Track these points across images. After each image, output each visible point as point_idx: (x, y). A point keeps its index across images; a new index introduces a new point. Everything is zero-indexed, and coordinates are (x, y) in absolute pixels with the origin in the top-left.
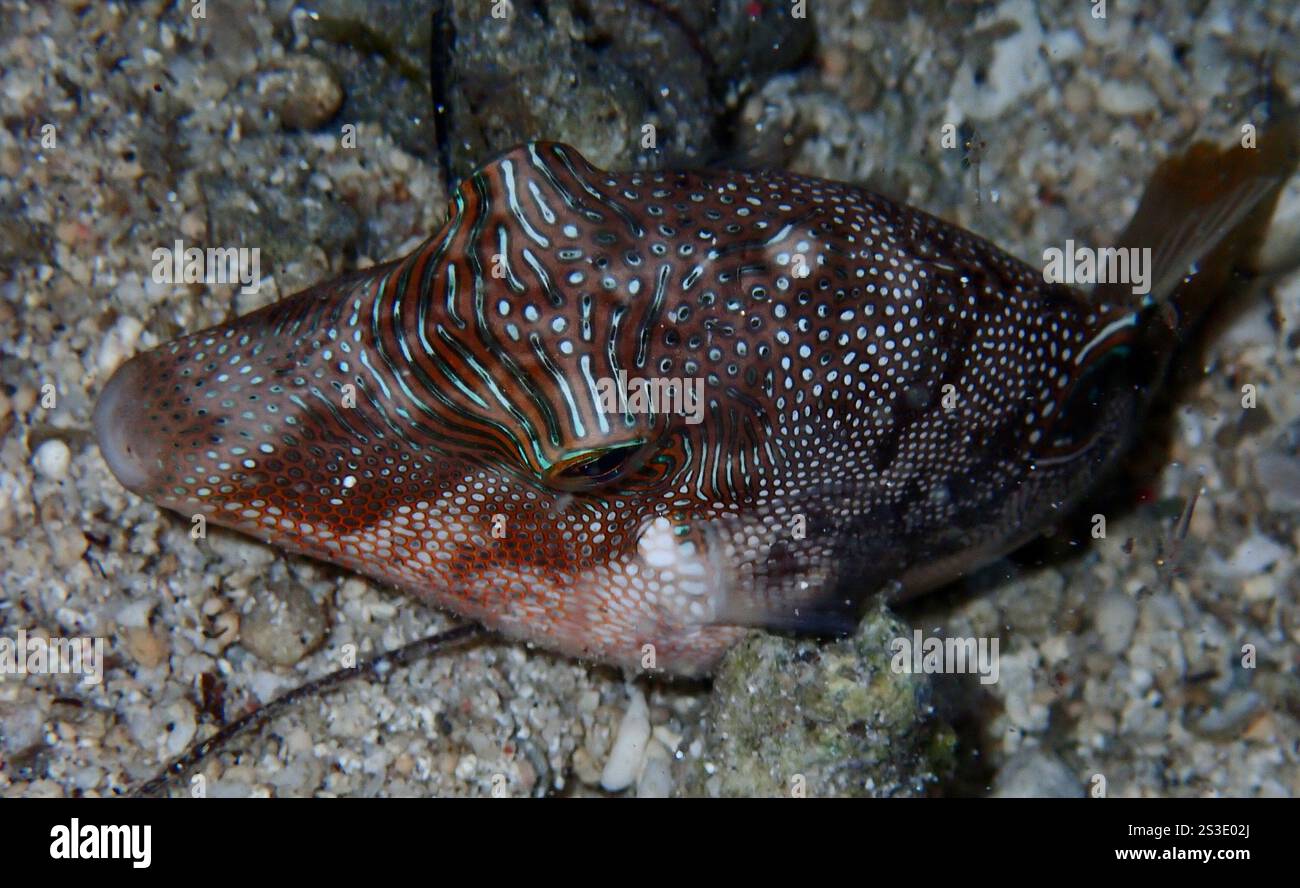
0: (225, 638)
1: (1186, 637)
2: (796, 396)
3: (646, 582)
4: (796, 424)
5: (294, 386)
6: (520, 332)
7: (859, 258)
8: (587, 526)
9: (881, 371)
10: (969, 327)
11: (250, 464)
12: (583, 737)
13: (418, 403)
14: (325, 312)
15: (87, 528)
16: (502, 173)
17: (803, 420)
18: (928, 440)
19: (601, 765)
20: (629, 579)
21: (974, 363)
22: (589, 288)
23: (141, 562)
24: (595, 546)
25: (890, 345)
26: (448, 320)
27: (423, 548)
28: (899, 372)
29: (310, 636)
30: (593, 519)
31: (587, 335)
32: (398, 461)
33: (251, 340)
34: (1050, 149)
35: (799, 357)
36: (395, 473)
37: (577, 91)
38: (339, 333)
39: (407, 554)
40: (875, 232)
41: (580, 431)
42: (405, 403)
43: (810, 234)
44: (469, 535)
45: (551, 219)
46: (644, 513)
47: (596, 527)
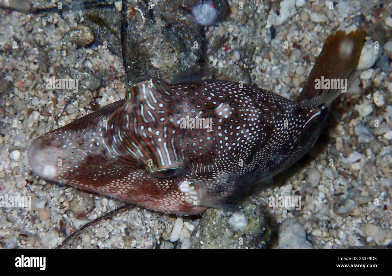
0: (66, 209)
1: (334, 182)
2: (224, 150)
3: (181, 196)
4: (223, 157)
5: (84, 149)
6: (147, 135)
7: (242, 111)
8: (164, 184)
9: (248, 141)
10: (273, 125)
11: (72, 171)
12: (165, 229)
13: (118, 154)
14: (92, 127)
15: (26, 178)
16: (142, 87)
17: (225, 156)
18: (261, 155)
19: (169, 235)
20: (176, 195)
21: (274, 134)
22: (166, 122)
23: (41, 187)
24: (167, 189)
25: (250, 134)
26: (126, 131)
27: (119, 190)
28: (253, 141)
29: (89, 208)
30: (166, 183)
31: (166, 136)
32: (112, 170)
33: (71, 134)
34: (296, 33)
35: (225, 140)
36: (111, 172)
37: (163, 44)
38: (96, 134)
39: (114, 191)
40: (246, 102)
41: (163, 164)
42: (114, 154)
43: (228, 105)
44: (131, 187)
45: (155, 101)
46: (180, 180)
47: (167, 184)
